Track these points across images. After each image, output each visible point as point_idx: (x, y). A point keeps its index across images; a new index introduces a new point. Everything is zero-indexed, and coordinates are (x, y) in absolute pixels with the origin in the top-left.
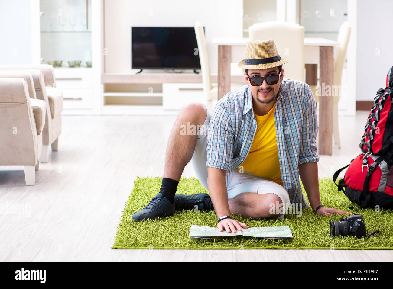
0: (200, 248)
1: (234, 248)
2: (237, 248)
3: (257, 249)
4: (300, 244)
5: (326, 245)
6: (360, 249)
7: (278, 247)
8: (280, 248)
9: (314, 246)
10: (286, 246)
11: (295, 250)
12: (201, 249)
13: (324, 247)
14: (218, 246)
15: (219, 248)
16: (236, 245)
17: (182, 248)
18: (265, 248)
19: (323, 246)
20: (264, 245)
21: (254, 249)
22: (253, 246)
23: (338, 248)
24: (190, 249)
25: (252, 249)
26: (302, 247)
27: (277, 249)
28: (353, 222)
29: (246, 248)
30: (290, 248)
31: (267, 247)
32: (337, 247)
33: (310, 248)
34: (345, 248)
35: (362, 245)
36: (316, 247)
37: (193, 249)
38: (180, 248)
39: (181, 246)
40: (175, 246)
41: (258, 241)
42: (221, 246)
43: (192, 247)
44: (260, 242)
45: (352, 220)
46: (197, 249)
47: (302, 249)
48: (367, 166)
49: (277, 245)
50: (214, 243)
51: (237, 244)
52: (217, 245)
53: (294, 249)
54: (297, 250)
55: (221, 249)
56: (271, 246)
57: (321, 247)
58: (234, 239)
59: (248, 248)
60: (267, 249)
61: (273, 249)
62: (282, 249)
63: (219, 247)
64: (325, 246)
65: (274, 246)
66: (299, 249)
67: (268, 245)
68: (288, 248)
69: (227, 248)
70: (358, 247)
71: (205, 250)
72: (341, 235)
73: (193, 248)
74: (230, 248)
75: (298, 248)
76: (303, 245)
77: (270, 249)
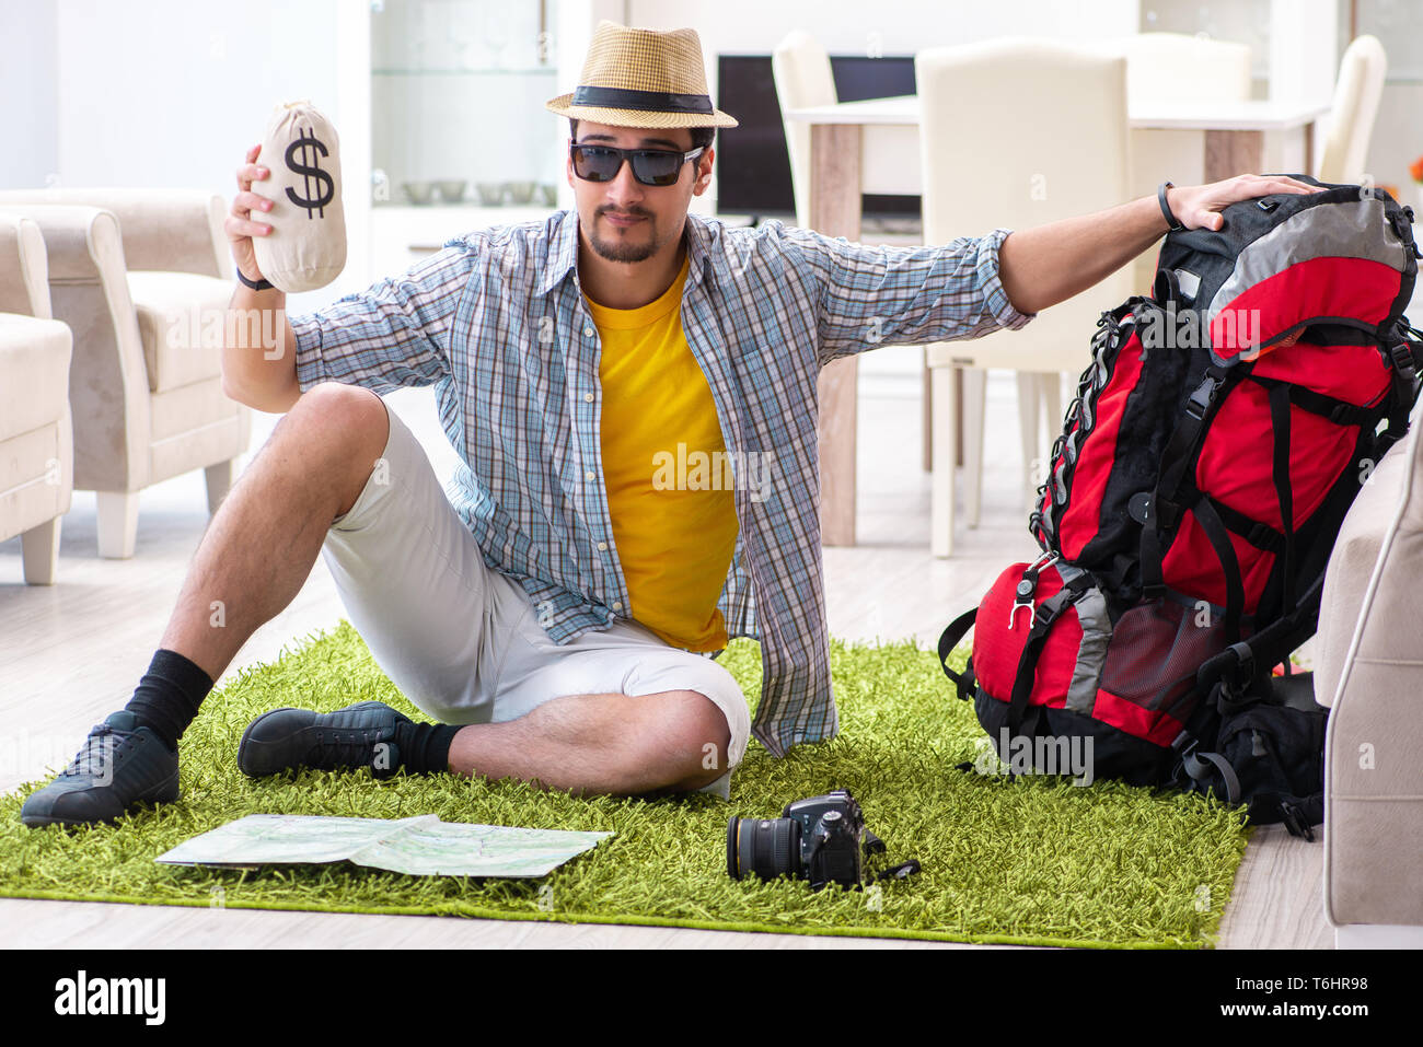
0: (180, 901)
1: (309, 904)
2: (319, 907)
3: (398, 914)
4: (568, 903)
5: (666, 912)
6: (798, 930)
7: (477, 910)
8: (484, 915)
9: (624, 912)
10: (513, 909)
11: (541, 924)
12: (182, 905)
13: (658, 919)
14: (253, 894)
15: (253, 904)
16: (323, 895)
17: (114, 897)
18: (428, 910)
19: (656, 914)
20: (426, 899)
21: (385, 914)
22: (385, 901)
23: (715, 923)
24: (144, 904)
25: (378, 914)
26: (572, 915)
27: (473, 917)
28: (812, 824)
29: (355, 907)
30: (525, 915)
31: (434, 909)
32: (708, 919)
33: (603, 918)
34: (737, 925)
35: (814, 916)
36: (630, 917)
37: (152, 905)
38: (107, 896)
39: (114, 891)
40: (92, 887)
41: (409, 882)
42: (258, 898)
43: (151, 896)
44: (416, 885)
45: (806, 816)
46: (167, 905)
47: (571, 921)
48: (1031, 606)
49: (479, 903)
50: (240, 883)
51: (330, 890)
52: (253, 891)
53: (539, 921)
54: (548, 924)
55: (258, 909)
56: (450, 905)
57: (648, 919)
58: (326, 874)
59: (363, 909)
60: (433, 915)
61: (458, 917)
62: (493, 919)
63: (254, 899)
64: (663, 915)
65: (464, 905)
66: (558, 921)
67: (445, 902)
68: (518, 914)
69: (282, 904)
70: (789, 924)
71: (198, 909)
72: (753, 874)
73: (156, 899)
74: (295, 905)
75: (553, 919)
76: (581, 907)
77: (450, 915)
